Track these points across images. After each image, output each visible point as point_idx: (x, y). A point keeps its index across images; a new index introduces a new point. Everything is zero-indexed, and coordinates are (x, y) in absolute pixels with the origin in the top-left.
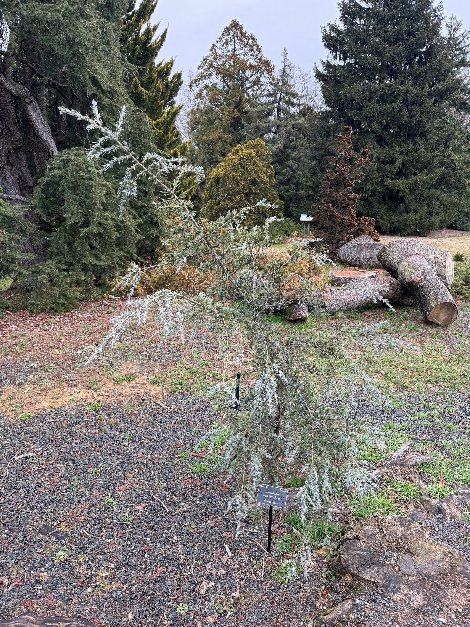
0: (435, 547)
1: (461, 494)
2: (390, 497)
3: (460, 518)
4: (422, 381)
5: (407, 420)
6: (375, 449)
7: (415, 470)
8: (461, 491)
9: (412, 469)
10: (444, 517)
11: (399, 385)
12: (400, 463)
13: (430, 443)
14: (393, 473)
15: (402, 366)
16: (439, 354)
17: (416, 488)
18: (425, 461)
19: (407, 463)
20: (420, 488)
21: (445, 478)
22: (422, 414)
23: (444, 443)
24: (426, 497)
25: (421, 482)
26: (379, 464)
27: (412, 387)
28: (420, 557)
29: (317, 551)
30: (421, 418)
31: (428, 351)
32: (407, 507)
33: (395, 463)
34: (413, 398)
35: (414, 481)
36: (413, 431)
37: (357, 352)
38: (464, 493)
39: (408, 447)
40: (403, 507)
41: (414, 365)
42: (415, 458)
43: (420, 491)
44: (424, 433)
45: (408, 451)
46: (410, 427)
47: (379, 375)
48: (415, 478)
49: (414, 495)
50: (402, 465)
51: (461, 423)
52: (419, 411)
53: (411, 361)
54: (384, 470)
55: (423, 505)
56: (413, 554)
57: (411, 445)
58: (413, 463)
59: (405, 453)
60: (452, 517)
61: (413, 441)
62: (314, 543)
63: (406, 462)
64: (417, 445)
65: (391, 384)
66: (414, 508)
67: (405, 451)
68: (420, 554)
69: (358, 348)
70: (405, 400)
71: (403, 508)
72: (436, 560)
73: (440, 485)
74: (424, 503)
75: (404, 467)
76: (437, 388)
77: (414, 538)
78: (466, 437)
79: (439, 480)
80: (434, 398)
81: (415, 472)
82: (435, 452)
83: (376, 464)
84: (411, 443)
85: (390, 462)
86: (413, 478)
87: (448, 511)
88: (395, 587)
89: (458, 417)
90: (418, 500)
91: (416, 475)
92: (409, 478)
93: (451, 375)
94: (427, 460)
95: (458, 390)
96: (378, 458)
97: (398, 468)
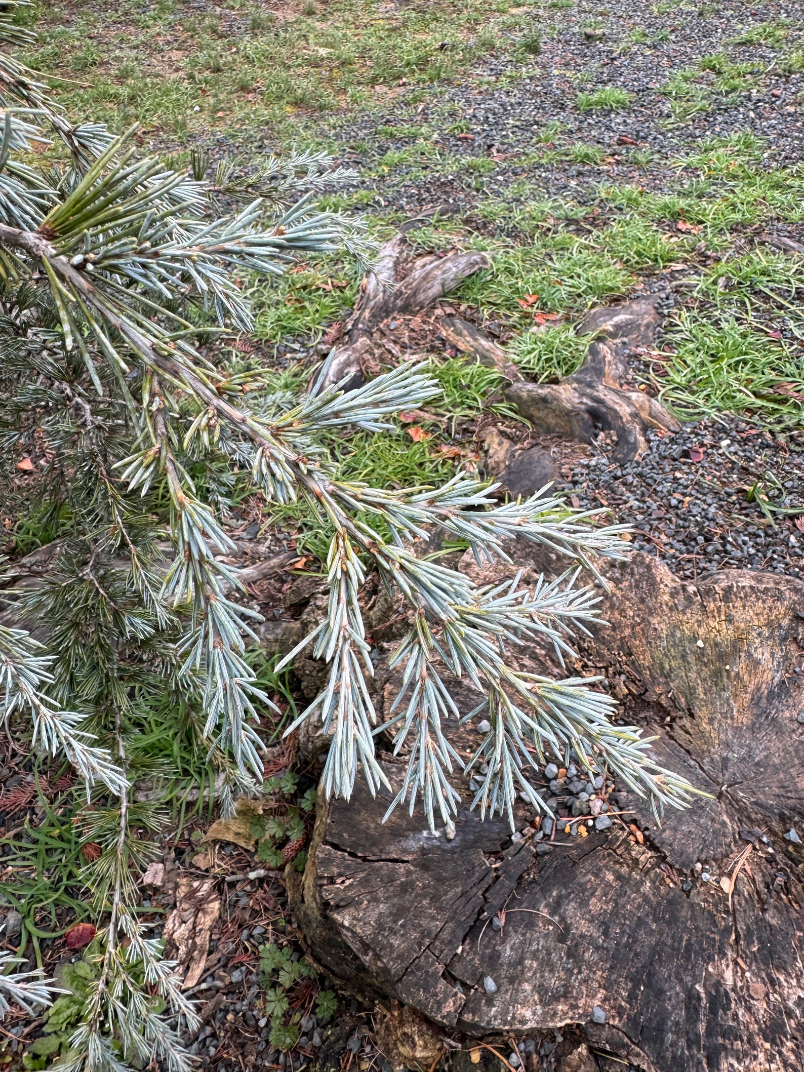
0: (729, 620)
1: (613, 335)
2: (411, 431)
3: (668, 418)
4: (359, 83)
5: (363, 182)
6: (304, 288)
7: (449, 310)
8: (609, 326)
9: (438, 312)
10: (623, 440)
11: (308, 107)
12: (399, 303)
13: (450, 219)
14: (390, 346)
15: (300, 61)
16: (375, 16)
17: (476, 367)
18: (468, 272)
19: (421, 297)
20: (488, 362)
21: (538, 304)
22: (393, 155)
23: (481, 207)
24: (526, 389)
25: (483, 342)
26: (332, 331)
27: (343, 101)
28: (702, 713)
29: (211, 834)
30: (395, 167)
31: (349, 16)
32: (480, 448)
33: (384, 311)
34: (355, 128)
35: (461, 346)
36: (390, 203)
37: (176, 55)
38: (617, 327)
39: (397, 250)
40: (468, 452)
41: (329, 50)
42: (438, 272)
43: (496, 373)
44: (420, 201)
45: (406, 260)
46: (377, 198)
47: (250, 96)
48: (460, 334)
49: (484, 394)
50: (405, 309)
51: (494, 150)
52: (383, 150)
53: (316, 44)
54: (358, 345)
55: (530, 418)
56: (662, 711)
57: (403, 241)
58: (436, 289)
59: (400, 270)
60: (646, 428)
61: (404, 230)
62: (187, 796)
63: (414, 295)
64: (418, 236)
65: (288, 109)
66: (507, 444)
67: (396, 264)
68: (690, 692)
69: (176, 45)
70: (338, 137)
71: (471, 455)
72: (771, 695)
73: (540, 331)
74: (533, 411)
75: (414, 314)
76: (401, 90)
77: (622, 612)
78: (522, 178)
79: (526, 316)
80: (403, 113)
81: (450, 315)
82: (476, 239)
83: (324, 333)
84: (399, 236)
85: (367, 314)
86: (453, 338)
87: (625, 410)
88: (692, 998)
89: (479, 140)
90: (503, 407)
91: (458, 323)
92: (443, 341)
93: (421, 53)
94: (472, 265)
95: (449, 82)
96: (326, 312)
97: (396, 322)
